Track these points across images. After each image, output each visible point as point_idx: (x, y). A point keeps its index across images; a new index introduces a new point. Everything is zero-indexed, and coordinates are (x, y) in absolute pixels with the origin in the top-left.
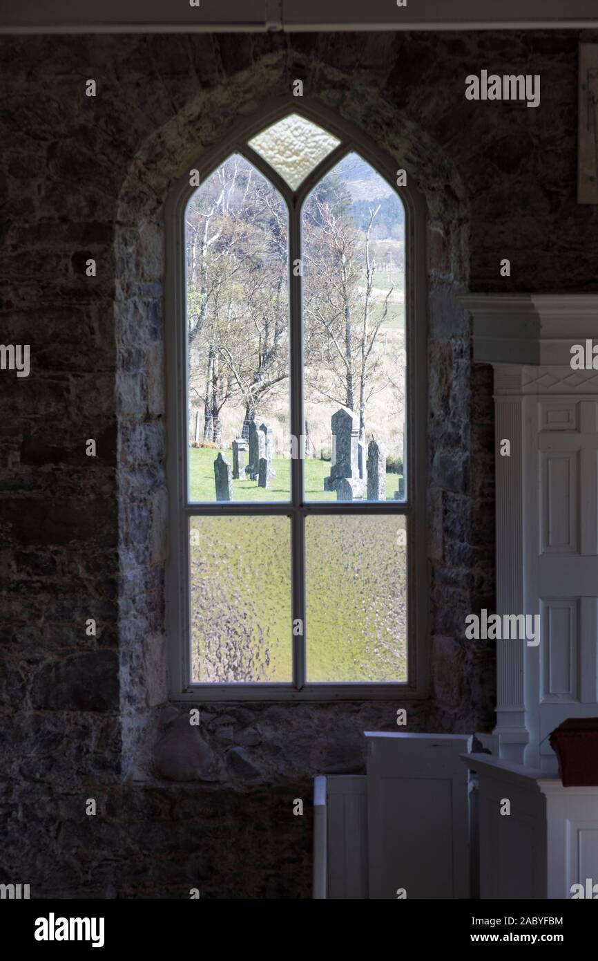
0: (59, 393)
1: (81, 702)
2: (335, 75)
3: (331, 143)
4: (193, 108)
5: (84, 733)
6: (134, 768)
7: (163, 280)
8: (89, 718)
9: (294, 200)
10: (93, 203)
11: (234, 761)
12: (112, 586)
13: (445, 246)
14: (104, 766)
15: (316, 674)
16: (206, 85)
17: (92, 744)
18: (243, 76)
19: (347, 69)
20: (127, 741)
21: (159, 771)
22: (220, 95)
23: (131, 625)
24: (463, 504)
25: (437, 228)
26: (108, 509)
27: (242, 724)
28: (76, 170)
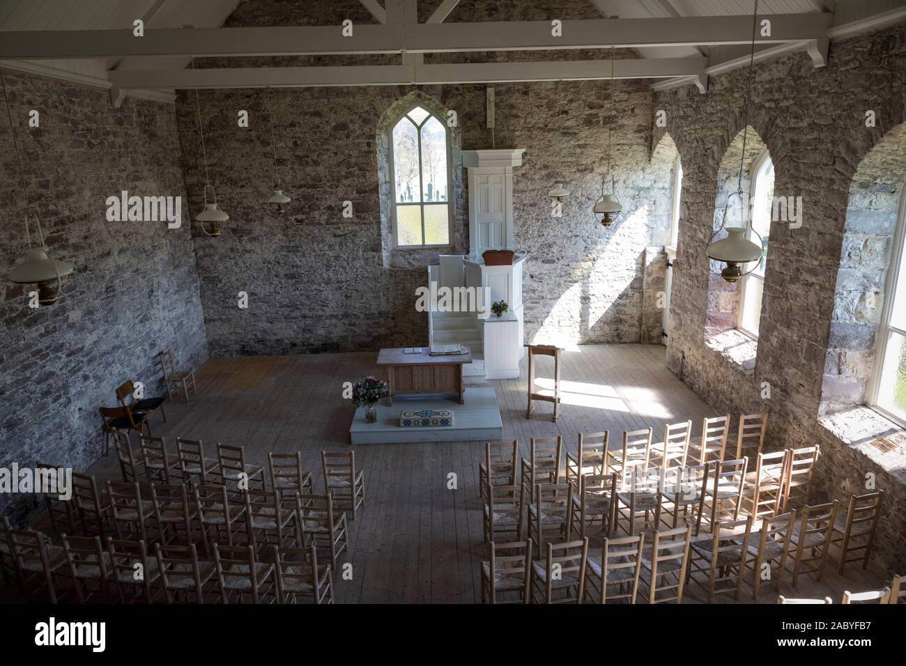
0: (364, 177)
1: (373, 250)
2: (428, 96)
3: (428, 114)
4: (394, 105)
5: (374, 257)
6: (386, 265)
7: (388, 149)
8: (375, 254)
9: (419, 128)
10: (370, 129)
11: (409, 263)
12: (379, 223)
13: (455, 139)
14: (379, 265)
15: (427, 243)
16: (397, 100)
17: (376, 260)
18: (406, 97)
19: (430, 95)
20: (384, 259)
21: (392, 266)
22: (400, 102)
23: (384, 232)
24: (461, 201)
25: (453, 135)
26: (377, 204)
27: (411, 254)
28: (366, 121)
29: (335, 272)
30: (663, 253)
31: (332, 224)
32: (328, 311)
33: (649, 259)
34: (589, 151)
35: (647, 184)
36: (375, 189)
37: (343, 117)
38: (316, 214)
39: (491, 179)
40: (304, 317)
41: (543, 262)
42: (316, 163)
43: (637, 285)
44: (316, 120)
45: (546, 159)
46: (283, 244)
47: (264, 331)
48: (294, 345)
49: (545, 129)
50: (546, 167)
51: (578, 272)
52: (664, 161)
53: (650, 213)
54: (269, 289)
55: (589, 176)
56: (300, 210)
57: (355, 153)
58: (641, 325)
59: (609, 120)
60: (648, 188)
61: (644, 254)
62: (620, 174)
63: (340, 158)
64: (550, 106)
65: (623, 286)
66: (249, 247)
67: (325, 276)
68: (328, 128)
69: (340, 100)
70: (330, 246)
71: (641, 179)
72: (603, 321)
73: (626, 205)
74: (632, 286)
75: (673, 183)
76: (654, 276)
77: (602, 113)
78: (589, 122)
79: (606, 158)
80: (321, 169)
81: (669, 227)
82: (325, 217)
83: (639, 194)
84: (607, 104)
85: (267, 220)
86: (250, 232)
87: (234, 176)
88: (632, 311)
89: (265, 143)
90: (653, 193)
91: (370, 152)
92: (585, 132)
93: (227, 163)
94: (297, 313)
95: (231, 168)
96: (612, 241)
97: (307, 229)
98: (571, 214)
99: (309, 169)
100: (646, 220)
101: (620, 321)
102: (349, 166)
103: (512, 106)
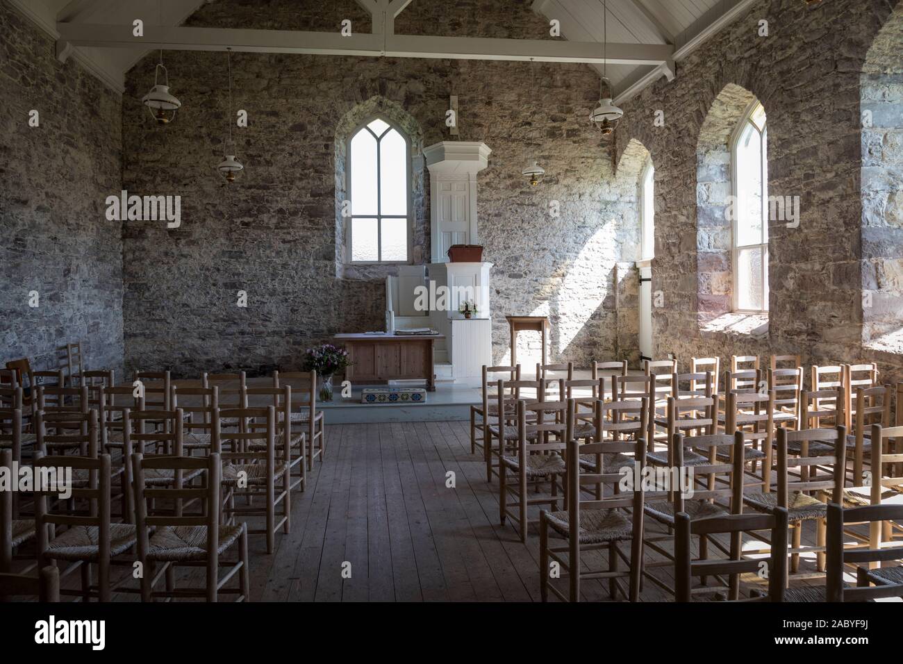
0: (320, 179)
1: (325, 259)
2: (390, 103)
3: (388, 126)
4: (355, 109)
5: (326, 266)
6: (339, 276)
7: (346, 158)
8: (327, 262)
9: (379, 140)
10: (329, 131)
11: (364, 275)
12: (334, 229)
13: (417, 148)
14: (331, 275)
15: (384, 258)
16: (358, 103)
17: (328, 269)
18: (367, 102)
19: (393, 101)
20: (337, 269)
21: (345, 277)
22: (361, 108)
23: (338, 240)
24: (423, 209)
25: (415, 145)
26: (333, 210)
27: (365, 269)
28: (325, 123)
29: (282, 283)
30: (635, 269)
31: (282, 228)
32: (271, 326)
33: (621, 275)
34: (552, 162)
35: (614, 198)
36: (332, 193)
37: (301, 118)
38: (265, 217)
39: (455, 186)
40: (242, 333)
41: (510, 276)
42: (269, 163)
43: (609, 304)
44: (273, 120)
45: (511, 168)
46: (226, 249)
47: (194, 350)
48: (227, 366)
49: (509, 138)
50: (510, 176)
51: (547, 289)
52: (628, 174)
53: (618, 227)
54: (204, 299)
55: (555, 188)
56: (248, 212)
57: (312, 154)
58: (616, 349)
59: (572, 133)
60: (615, 202)
61: (615, 270)
62: (585, 187)
63: (296, 159)
64: (514, 116)
65: (595, 304)
66: (186, 250)
67: (270, 286)
68: (285, 129)
69: (299, 101)
70: (278, 253)
71: (607, 192)
72: (576, 344)
73: (593, 219)
74: (604, 305)
75: (640, 197)
76: (627, 293)
77: (565, 126)
78: (552, 134)
79: (570, 170)
80: (274, 170)
81: (639, 241)
82: (274, 221)
83: (606, 207)
84: (570, 118)
85: (209, 222)
86: (189, 234)
87: (178, 173)
88: (606, 333)
89: (215, 140)
90: (621, 206)
91: (328, 153)
92: (549, 144)
93: (172, 160)
94: (234, 329)
95: (175, 165)
96: (582, 255)
97: (253, 233)
98: (538, 225)
99: (260, 169)
100: (614, 235)
101: (594, 344)
102: (304, 167)
103: (475, 115)
